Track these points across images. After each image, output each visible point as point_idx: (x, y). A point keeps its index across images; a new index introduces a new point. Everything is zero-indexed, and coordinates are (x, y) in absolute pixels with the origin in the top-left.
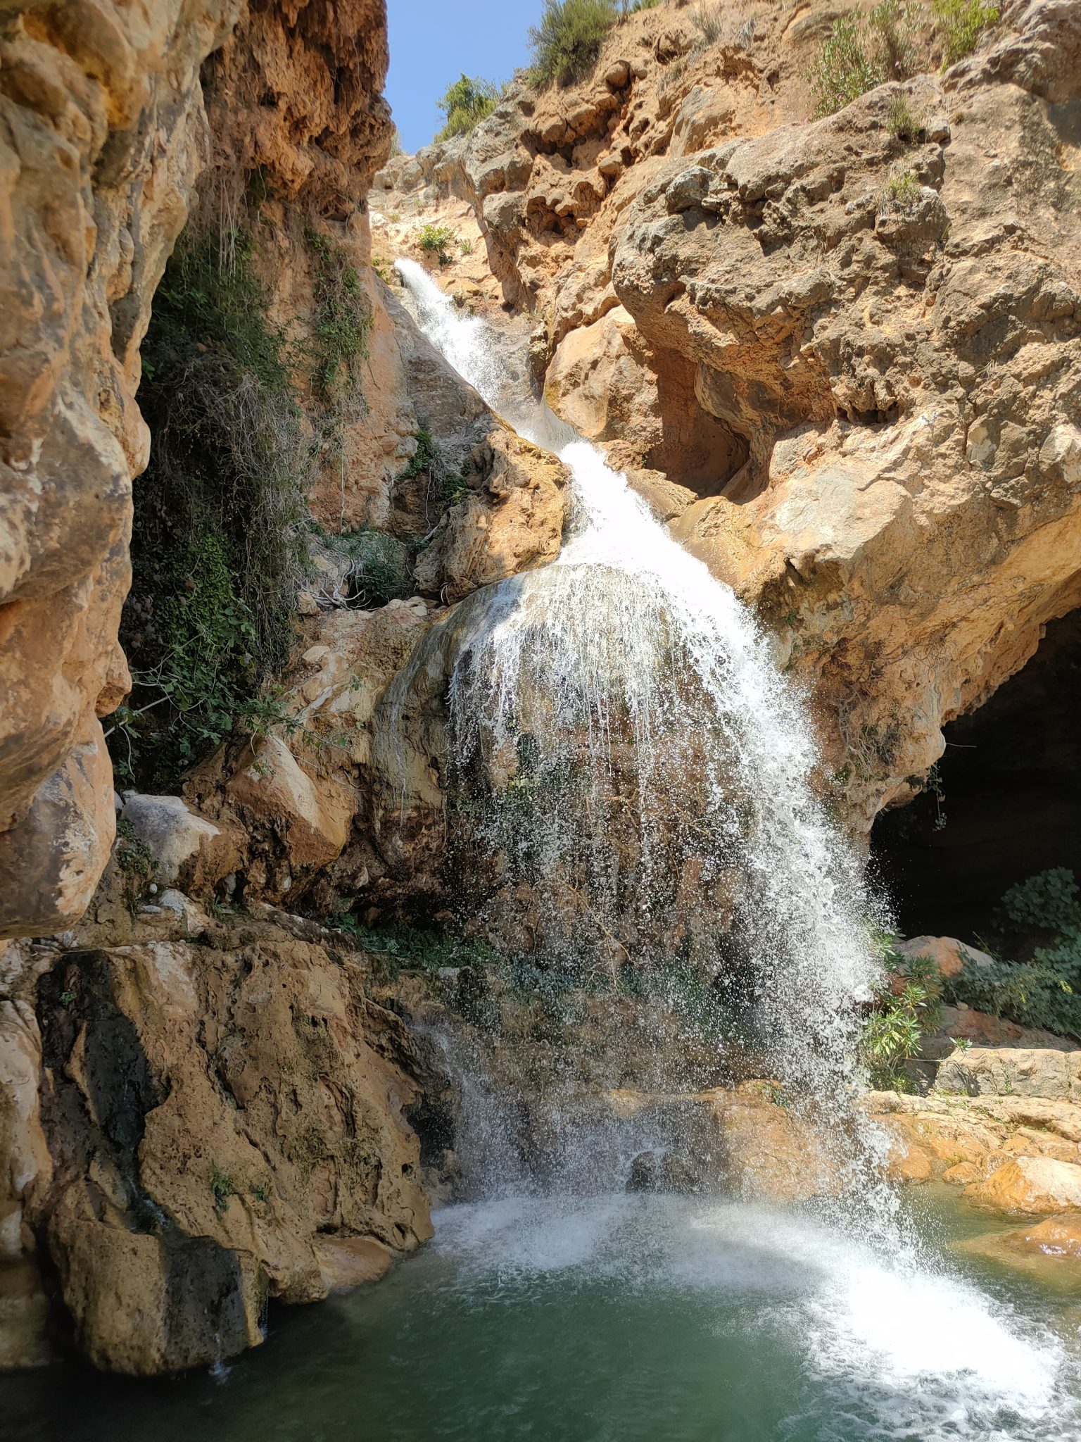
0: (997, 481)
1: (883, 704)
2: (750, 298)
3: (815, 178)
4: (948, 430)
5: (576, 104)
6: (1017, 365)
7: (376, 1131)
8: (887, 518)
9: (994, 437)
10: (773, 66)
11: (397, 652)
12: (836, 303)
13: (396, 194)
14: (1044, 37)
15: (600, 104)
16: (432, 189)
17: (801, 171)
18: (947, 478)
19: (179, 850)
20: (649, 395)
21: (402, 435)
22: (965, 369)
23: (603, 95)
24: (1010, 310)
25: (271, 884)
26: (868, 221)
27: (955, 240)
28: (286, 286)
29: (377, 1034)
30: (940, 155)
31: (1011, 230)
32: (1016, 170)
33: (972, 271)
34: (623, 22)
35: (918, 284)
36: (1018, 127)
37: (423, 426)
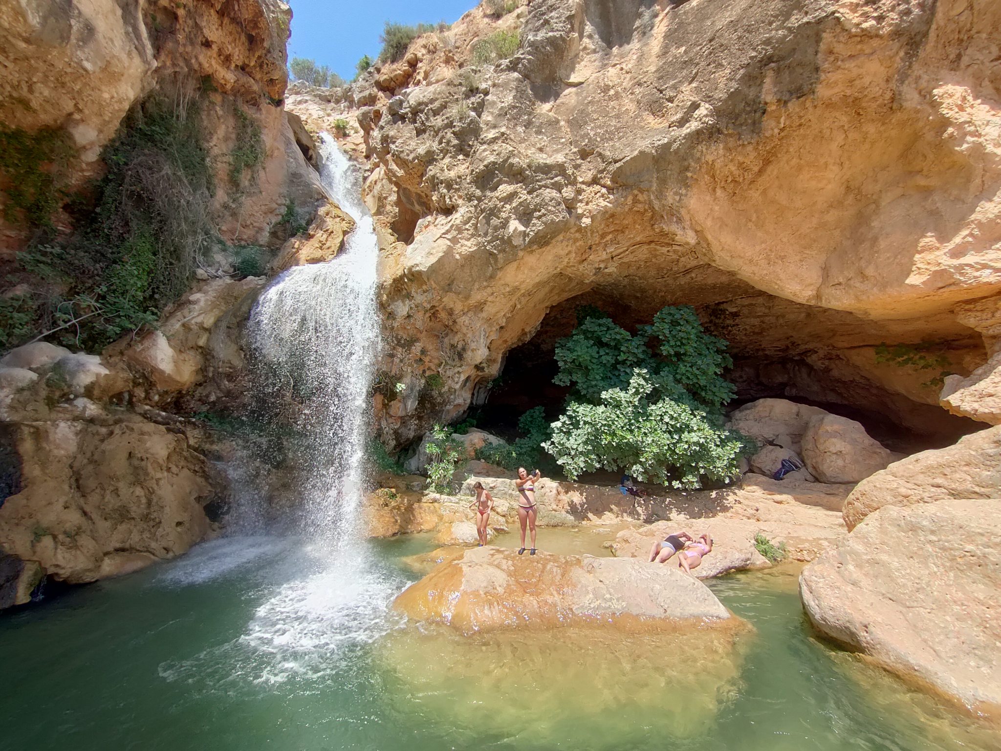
0: (489, 242)
1: (459, 336)
2: (408, 155)
3: (437, 104)
4: (470, 219)
5: (395, 70)
6: (497, 194)
7: (162, 507)
8: (441, 254)
9: (488, 223)
10: (461, 60)
11: (236, 298)
12: (436, 160)
13: (332, 104)
14: (529, 53)
15: (404, 71)
16: (347, 104)
17: (432, 101)
18: (468, 240)
19: (85, 379)
20: (394, 197)
21: (280, 205)
22: (478, 193)
23: (406, 67)
24: (496, 169)
25: (148, 397)
26: (450, 125)
27: (482, 137)
28: (221, 132)
29: (195, 465)
30: (483, 100)
31: (503, 134)
32: (510, 109)
33: (484, 150)
34: (419, 37)
35: (467, 155)
36: (514, 91)
37: (292, 202)
